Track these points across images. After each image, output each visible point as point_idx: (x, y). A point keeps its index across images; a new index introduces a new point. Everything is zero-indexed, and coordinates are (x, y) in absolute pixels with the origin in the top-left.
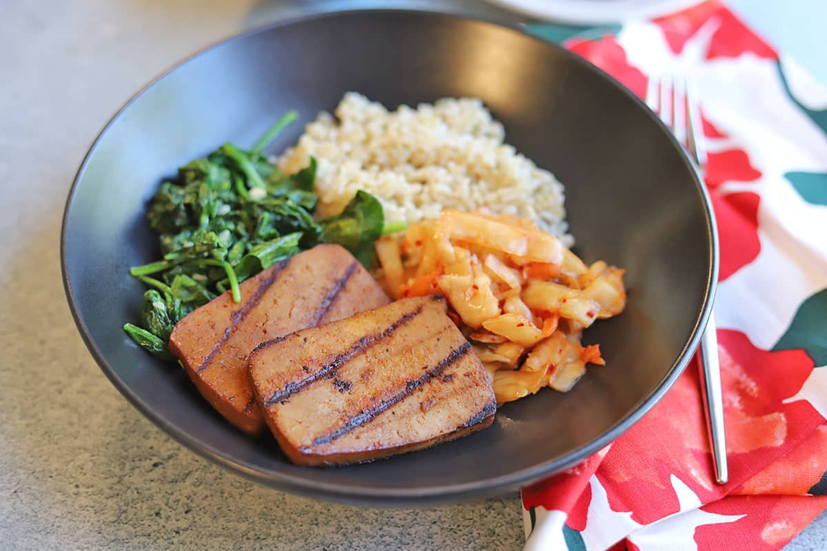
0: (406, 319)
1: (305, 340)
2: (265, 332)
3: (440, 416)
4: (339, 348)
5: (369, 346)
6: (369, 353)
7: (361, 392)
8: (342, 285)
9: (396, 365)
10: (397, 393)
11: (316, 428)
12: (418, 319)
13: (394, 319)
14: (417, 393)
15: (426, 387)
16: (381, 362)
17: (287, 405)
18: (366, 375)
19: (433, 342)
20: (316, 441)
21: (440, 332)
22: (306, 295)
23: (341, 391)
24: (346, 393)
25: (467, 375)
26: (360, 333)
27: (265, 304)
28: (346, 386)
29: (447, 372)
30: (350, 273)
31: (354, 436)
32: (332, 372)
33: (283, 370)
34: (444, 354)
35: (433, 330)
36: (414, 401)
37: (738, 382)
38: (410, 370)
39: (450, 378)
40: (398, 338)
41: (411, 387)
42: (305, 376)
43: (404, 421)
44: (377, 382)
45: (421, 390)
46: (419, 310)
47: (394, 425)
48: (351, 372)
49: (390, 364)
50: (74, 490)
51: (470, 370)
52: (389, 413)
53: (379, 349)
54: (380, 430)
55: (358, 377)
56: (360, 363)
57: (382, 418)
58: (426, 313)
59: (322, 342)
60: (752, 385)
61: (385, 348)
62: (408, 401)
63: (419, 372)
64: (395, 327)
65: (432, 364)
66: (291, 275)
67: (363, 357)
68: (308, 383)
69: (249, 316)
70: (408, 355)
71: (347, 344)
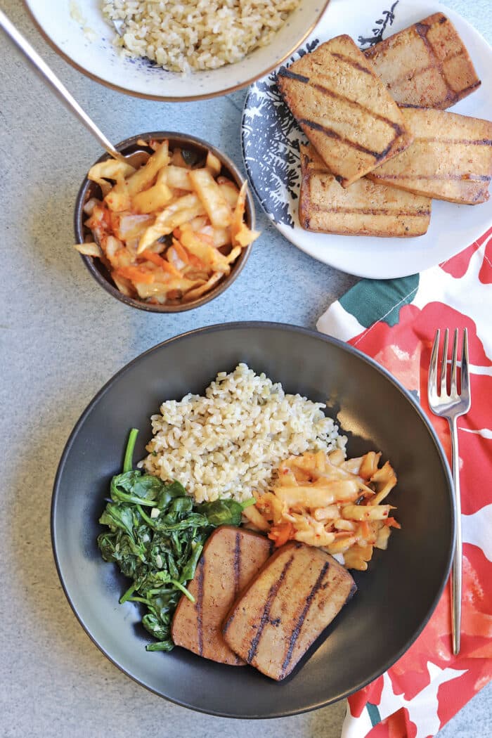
0: (287, 566)
1: (244, 609)
2: (217, 606)
3: (331, 607)
4: (262, 602)
5: (277, 590)
6: (279, 594)
7: (287, 618)
8: (238, 551)
9: (295, 593)
10: (304, 607)
11: (279, 658)
12: (294, 563)
13: (282, 569)
14: (314, 602)
15: (317, 596)
16: (287, 596)
17: (258, 655)
18: (284, 608)
19: (309, 571)
20: (284, 667)
21: (309, 565)
22: (224, 571)
23: (277, 626)
24: (280, 624)
25: (334, 579)
26: (268, 586)
27: (207, 591)
28: (278, 621)
29: (323, 583)
30: (238, 542)
31: (297, 648)
32: (267, 618)
33: (244, 636)
34: (317, 575)
35: (305, 566)
36: (314, 606)
37: (473, 584)
38: (303, 592)
39: (326, 585)
40: (289, 579)
41: (309, 599)
42: (256, 630)
43: (315, 620)
44: (292, 608)
45: (315, 599)
46: (292, 558)
47: (312, 626)
48: (276, 612)
49: (292, 595)
50: (105, 682)
51: (334, 576)
52: (305, 622)
53: (282, 589)
54: (306, 634)
55: (281, 612)
56: (277, 603)
57: (304, 627)
58: (297, 558)
59: (252, 604)
60: (481, 590)
61: (285, 587)
62: (311, 608)
63: (309, 590)
64: (284, 573)
65: (314, 582)
66: (210, 566)
67: (276, 598)
68: (260, 633)
69: (204, 603)
70: (300, 585)
71: (265, 597)
